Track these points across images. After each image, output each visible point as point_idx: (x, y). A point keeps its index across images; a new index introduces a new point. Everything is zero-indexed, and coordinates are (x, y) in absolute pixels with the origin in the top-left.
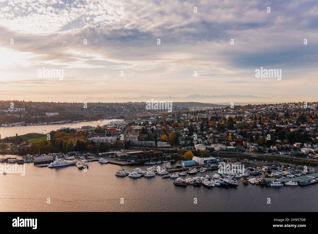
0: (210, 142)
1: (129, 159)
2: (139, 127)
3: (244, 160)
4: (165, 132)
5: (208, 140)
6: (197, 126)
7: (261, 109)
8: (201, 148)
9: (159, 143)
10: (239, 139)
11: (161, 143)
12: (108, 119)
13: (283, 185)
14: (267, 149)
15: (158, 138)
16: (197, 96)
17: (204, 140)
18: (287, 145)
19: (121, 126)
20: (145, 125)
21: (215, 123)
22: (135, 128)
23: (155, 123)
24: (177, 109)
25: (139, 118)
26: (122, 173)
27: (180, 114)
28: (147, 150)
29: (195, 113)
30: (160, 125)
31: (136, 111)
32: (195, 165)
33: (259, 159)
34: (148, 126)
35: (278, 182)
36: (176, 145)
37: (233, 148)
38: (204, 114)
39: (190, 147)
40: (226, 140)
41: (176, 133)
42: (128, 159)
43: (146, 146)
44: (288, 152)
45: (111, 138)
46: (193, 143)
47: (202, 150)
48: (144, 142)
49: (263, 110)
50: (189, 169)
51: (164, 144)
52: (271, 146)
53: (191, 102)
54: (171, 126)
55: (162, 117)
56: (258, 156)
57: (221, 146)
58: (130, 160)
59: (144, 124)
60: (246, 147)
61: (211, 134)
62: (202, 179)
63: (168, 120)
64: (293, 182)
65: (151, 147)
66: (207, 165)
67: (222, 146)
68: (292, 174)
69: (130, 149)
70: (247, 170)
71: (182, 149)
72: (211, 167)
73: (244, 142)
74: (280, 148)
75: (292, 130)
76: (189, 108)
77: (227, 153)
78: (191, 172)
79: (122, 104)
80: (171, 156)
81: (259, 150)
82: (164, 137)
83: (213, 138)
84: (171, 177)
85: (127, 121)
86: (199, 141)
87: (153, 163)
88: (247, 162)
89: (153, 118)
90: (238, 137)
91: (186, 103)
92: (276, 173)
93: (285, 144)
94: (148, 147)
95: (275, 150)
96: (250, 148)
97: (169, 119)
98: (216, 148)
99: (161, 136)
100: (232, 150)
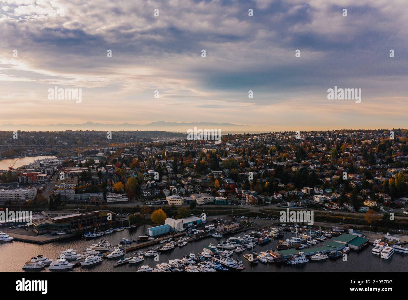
0: (189, 190)
1: (56, 230)
2: (78, 169)
3: (241, 218)
4: (121, 177)
5: (186, 187)
6: (168, 166)
7: (245, 140)
8: (176, 202)
9: (109, 196)
10: (230, 184)
11: (114, 196)
12: (32, 156)
13: (308, 261)
14: (270, 199)
15: (108, 187)
16: (163, 123)
17: (180, 189)
18: (294, 191)
19: (48, 169)
20: (88, 167)
21: (192, 160)
22: (72, 171)
23: (104, 162)
24: (136, 140)
25: (81, 154)
26: (35, 264)
27: (142, 148)
28: (89, 210)
29: (162, 146)
30: (111, 166)
31: (77, 143)
32: (168, 234)
33: (262, 215)
34: (93, 168)
35: (302, 257)
36: (137, 197)
37: (223, 200)
38: (174, 148)
39: (159, 200)
40: (211, 187)
41: (137, 178)
42: (53, 230)
43: (87, 203)
44: (298, 201)
45: (26, 190)
46: (164, 194)
47: (178, 204)
48: (84, 196)
49: (247, 142)
50: (161, 242)
51: (118, 197)
52: (274, 194)
53: (154, 131)
54: (129, 166)
55: (115, 152)
56: (260, 211)
57: (206, 197)
58: (57, 232)
59: (87, 165)
60: (240, 197)
61: (189, 178)
62: (184, 262)
63: (124, 156)
64: (321, 255)
65: (97, 203)
66: (189, 232)
67: (208, 198)
68: (314, 238)
69: (60, 210)
70: (249, 236)
71: (147, 204)
72: (195, 234)
73: (236, 189)
74: (286, 196)
75: (293, 169)
76: (153, 139)
77: (217, 208)
78: (165, 249)
79: (56, 134)
80: (130, 219)
81: (260, 200)
82: (118, 185)
83: (192, 185)
84: (130, 263)
85: (62, 158)
86: (173, 190)
87: (98, 235)
88: (246, 221)
89: (102, 154)
90: (227, 182)
91: (148, 132)
92: (292, 238)
93: (291, 191)
94: (92, 203)
95: (279, 199)
96: (246, 197)
97: (126, 154)
98: (199, 200)
99: (113, 183)
100: (221, 202)
